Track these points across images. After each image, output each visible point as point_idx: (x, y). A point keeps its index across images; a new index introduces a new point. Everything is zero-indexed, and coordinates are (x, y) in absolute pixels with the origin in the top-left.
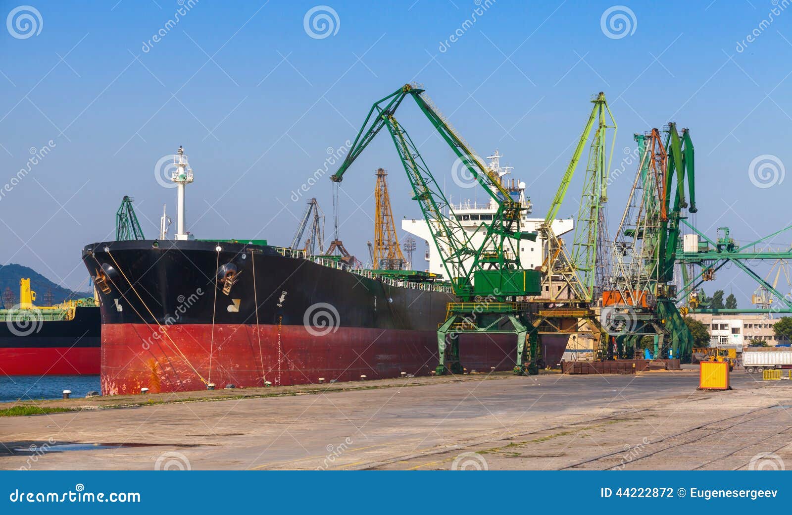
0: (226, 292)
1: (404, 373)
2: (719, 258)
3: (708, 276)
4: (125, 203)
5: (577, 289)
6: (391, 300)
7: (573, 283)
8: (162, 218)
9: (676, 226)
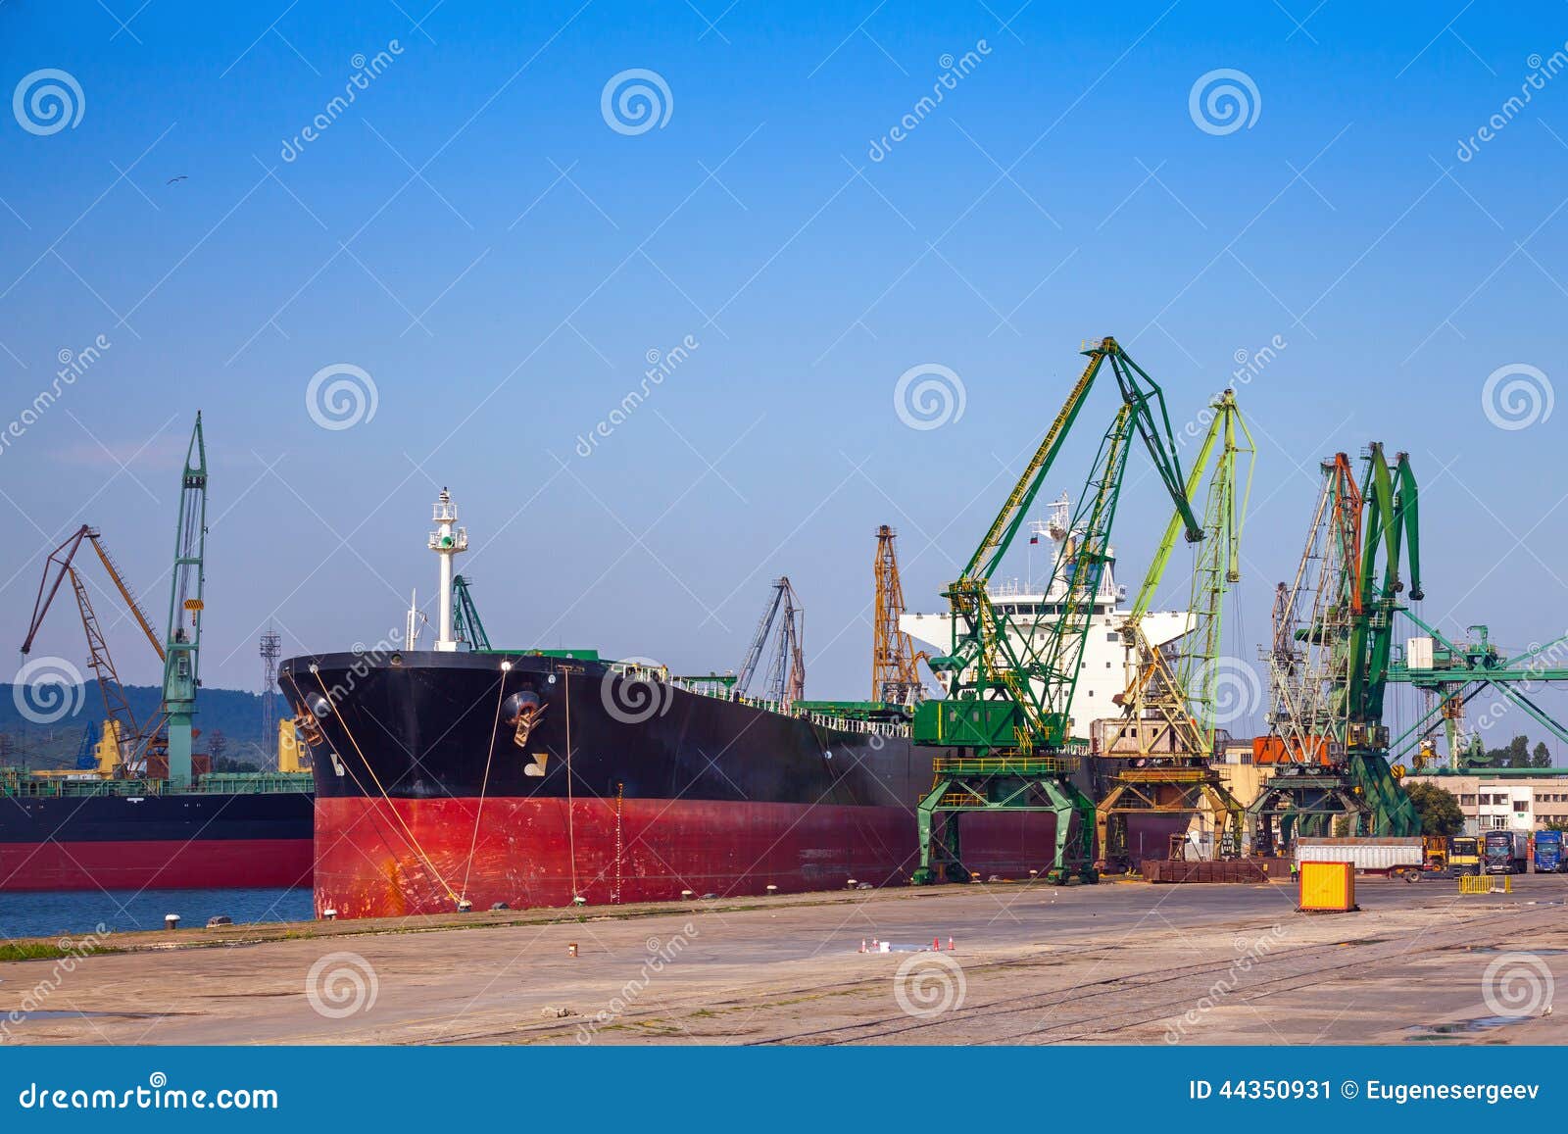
0: (521, 741)
1: (853, 881)
2: (1469, 679)
3: (1451, 710)
4: (457, 588)
5: (1186, 735)
6: (829, 754)
7: (1178, 723)
8: (409, 612)
9: (1387, 624)
